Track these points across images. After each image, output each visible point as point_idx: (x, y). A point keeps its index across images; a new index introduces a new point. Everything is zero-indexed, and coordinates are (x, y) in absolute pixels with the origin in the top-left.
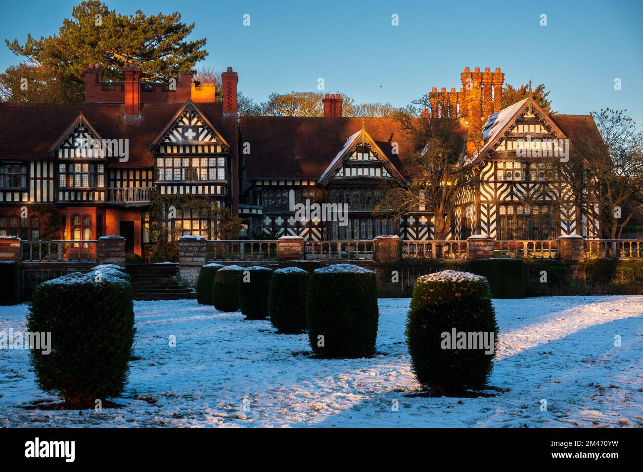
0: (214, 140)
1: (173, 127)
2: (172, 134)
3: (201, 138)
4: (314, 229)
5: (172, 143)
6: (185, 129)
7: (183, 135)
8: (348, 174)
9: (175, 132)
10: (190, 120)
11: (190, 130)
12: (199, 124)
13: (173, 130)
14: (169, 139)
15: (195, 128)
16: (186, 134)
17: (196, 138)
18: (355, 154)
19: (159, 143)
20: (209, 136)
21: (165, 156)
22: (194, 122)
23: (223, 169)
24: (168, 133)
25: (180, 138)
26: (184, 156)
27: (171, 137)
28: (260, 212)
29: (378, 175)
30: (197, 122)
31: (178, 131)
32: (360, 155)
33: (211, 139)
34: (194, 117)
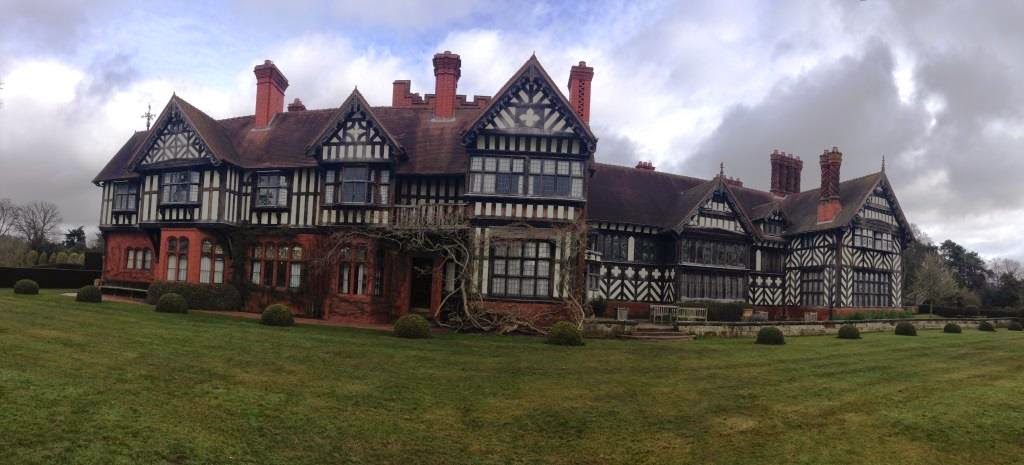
0: (569, 130)
1: (502, 103)
2: (500, 116)
3: (547, 124)
4: (653, 284)
5: (498, 130)
6: (523, 108)
7: (517, 120)
8: (702, 224)
9: (503, 112)
10: (531, 94)
11: (530, 111)
12: (546, 101)
13: (501, 109)
14: (494, 124)
15: (539, 108)
16: (522, 117)
17: (540, 124)
18: (710, 202)
19: (475, 129)
20: (562, 123)
21: (486, 153)
22: (537, 98)
23: (581, 181)
24: (493, 111)
25: (512, 123)
26: (517, 155)
27: (497, 120)
28: (598, 259)
29: (732, 229)
30: (542, 99)
31: (509, 112)
32: (715, 204)
33: (565, 127)
34: (537, 91)
